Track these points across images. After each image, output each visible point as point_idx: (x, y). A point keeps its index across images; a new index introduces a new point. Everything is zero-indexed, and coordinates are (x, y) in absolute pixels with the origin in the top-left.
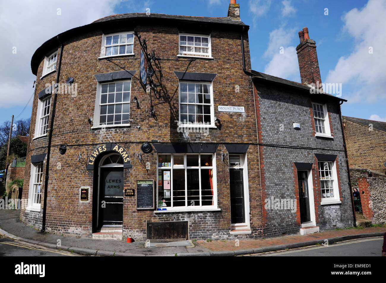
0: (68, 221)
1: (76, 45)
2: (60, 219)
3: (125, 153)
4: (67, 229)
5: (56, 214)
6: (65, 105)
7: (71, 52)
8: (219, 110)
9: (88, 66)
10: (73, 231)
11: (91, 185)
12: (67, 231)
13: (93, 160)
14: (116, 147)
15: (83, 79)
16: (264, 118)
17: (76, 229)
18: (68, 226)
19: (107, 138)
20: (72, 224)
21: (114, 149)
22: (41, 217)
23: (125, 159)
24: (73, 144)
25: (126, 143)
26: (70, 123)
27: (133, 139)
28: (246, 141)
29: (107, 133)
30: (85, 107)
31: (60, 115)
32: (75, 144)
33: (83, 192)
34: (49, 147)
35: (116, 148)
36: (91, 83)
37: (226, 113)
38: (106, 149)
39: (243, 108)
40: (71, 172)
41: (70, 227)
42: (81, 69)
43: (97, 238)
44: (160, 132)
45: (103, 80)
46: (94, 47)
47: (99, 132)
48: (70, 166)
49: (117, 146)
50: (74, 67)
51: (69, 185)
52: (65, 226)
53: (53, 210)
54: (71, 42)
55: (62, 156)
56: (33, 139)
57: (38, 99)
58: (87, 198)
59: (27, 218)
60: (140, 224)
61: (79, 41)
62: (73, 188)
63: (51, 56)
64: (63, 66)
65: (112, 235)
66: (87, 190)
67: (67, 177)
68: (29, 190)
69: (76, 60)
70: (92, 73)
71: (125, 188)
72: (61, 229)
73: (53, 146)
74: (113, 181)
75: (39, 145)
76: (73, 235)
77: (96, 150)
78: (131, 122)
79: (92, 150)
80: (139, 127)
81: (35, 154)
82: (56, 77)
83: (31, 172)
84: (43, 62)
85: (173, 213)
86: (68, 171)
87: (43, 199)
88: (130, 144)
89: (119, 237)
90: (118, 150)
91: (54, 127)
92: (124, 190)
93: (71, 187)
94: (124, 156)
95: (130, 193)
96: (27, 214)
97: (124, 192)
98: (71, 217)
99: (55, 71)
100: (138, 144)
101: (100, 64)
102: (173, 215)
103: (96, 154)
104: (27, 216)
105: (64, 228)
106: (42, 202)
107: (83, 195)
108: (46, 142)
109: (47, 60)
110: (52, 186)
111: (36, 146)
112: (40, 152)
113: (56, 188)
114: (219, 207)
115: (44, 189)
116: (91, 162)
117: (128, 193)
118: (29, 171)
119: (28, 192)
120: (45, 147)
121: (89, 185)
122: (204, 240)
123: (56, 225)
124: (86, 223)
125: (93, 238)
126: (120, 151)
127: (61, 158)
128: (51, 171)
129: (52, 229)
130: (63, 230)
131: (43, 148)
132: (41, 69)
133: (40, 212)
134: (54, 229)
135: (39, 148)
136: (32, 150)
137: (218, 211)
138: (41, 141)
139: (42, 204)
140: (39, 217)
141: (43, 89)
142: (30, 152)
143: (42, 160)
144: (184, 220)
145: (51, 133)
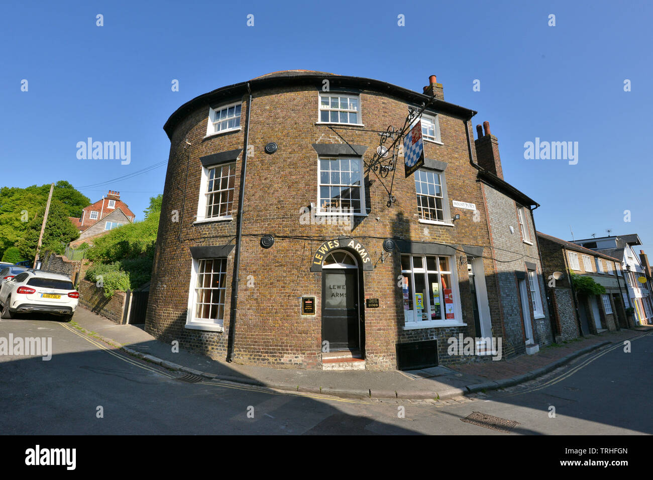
0: (280, 346)
1: (276, 100)
2: (264, 342)
3: (364, 250)
4: (279, 357)
5: (257, 335)
6: (265, 179)
7: (268, 107)
8: (454, 206)
9: (300, 131)
10: (291, 361)
11: (318, 293)
12: (279, 361)
13: (321, 259)
14: (351, 243)
15: (294, 147)
16: (491, 219)
17: (296, 357)
18: (281, 353)
19: (339, 230)
20: (287, 350)
21: (349, 245)
22: (224, 340)
23: (364, 260)
24: (285, 235)
25: (364, 237)
26: (276, 205)
27: (372, 234)
30: (302, 185)
31: (256, 192)
32: (290, 235)
33: (306, 302)
34: (237, 237)
35: (351, 244)
36: (308, 155)
37: (460, 209)
38: (338, 244)
39: (474, 205)
40: (285, 274)
41: (285, 355)
42: (288, 134)
43: (330, 369)
44: (401, 226)
45: (324, 152)
46: (307, 107)
48: (281, 266)
49: (352, 242)
50: (277, 129)
51: (282, 293)
52: (275, 353)
53: (250, 328)
54: (267, 95)
55: (265, 250)
56: (195, 222)
57: (201, 166)
58: (312, 311)
59: (187, 342)
60: (387, 346)
61: (280, 94)
62: (289, 296)
63: (220, 109)
64: (255, 125)
65: (351, 364)
66: (312, 300)
67: (278, 281)
68: (188, 298)
69: (279, 120)
70: (307, 142)
71: (366, 297)
72: (267, 357)
73: (247, 235)
74: (339, 287)
75: (214, 233)
76: (289, 366)
77: (325, 245)
78: (368, 212)
79: (318, 244)
80: (378, 218)
81: (203, 244)
82: (242, 139)
83: (191, 271)
84: (207, 115)
85: (422, 329)
86: (279, 272)
87: (229, 312)
88: (370, 239)
89: (360, 365)
90: (355, 246)
91: (247, 209)
92: (365, 300)
93: (285, 296)
94: (363, 255)
95: (374, 303)
96: (185, 335)
97: (365, 302)
98: (287, 340)
99: (239, 131)
100: (378, 240)
101: (318, 130)
102: (421, 333)
103: (324, 250)
104: (186, 338)
105: (273, 356)
106: (227, 318)
107: (308, 307)
108: (230, 229)
109: (212, 112)
110: (248, 293)
111: (205, 234)
112: (218, 243)
113: (255, 296)
114: (464, 322)
115: (230, 297)
116: (318, 260)
117: (371, 303)
118: (185, 270)
119: (187, 301)
120: (230, 236)
121: (315, 293)
122: (454, 364)
123: (257, 352)
124: (311, 347)
125: (324, 369)
126: (357, 248)
127: (263, 254)
128: (244, 272)
129: (249, 359)
130: (271, 360)
131: (224, 237)
132: (201, 123)
133: (220, 333)
134: (254, 359)
135: (214, 237)
136: (191, 240)
137: (464, 327)
138: (219, 228)
139: (225, 321)
140: (220, 340)
141: (213, 153)
142: (186, 241)
143: (225, 255)
144: (432, 338)
145: (238, 217)
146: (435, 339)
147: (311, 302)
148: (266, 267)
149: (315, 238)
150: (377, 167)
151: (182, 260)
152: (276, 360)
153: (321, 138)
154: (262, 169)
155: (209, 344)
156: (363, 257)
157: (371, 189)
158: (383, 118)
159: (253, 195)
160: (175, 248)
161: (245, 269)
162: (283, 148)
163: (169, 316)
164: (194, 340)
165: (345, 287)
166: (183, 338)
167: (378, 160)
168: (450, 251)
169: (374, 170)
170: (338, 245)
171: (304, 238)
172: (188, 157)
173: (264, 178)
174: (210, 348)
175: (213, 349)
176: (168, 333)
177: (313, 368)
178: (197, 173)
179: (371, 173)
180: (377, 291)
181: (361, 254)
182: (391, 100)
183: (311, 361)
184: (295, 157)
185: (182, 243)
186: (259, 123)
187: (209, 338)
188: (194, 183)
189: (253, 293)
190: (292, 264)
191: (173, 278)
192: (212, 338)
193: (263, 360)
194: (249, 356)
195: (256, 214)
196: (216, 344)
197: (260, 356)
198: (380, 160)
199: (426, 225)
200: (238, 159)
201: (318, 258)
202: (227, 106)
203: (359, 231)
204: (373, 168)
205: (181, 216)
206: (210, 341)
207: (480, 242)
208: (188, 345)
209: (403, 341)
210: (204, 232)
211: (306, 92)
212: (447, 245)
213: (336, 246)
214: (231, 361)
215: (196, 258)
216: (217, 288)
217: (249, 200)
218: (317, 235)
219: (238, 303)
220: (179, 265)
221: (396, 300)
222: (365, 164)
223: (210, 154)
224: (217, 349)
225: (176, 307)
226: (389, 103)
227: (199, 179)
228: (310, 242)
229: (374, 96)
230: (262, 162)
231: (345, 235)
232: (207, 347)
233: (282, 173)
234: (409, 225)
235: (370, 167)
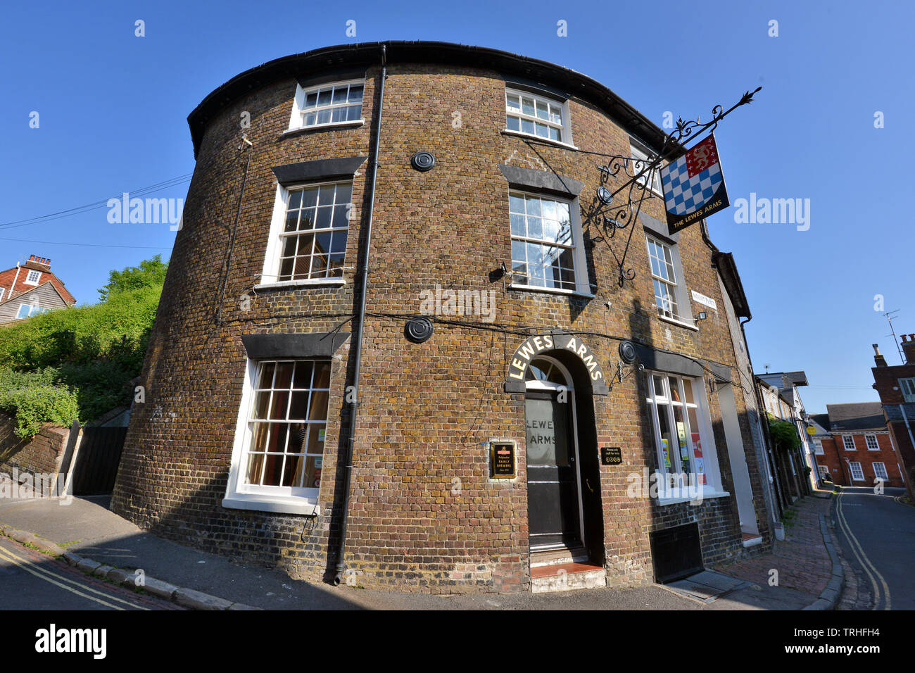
0: (447, 545)
1: (432, 84)
2: (412, 538)
3: (591, 357)
4: (445, 569)
5: (396, 522)
7: (416, 93)
8: (694, 299)
9: (476, 140)
10: (469, 576)
11: (518, 435)
12: (443, 578)
13: (523, 368)
14: (571, 342)
15: (467, 165)
17: (480, 568)
18: (448, 560)
19: (550, 317)
20: (462, 553)
21: (568, 347)
22: (319, 533)
23: (592, 374)
24: (454, 319)
25: (590, 335)
26: (434, 262)
27: (602, 329)
28: (726, 361)
29: (550, 306)
30: (482, 232)
31: (393, 237)
32: (464, 319)
33: (499, 452)
34: (356, 318)
35: (571, 344)
36: (490, 181)
37: (701, 305)
38: (551, 343)
39: (714, 301)
40: (455, 396)
41: (457, 564)
42: (454, 141)
43: (544, 589)
44: (639, 322)
45: (519, 180)
47: (531, 298)
48: (447, 378)
49: (573, 340)
50: (435, 131)
51: (449, 434)
52: (437, 560)
53: (380, 507)
54: (414, 72)
55: (415, 346)
56: (257, 286)
57: (276, 182)
58: (510, 471)
59: (225, 537)
60: (637, 537)
61: (438, 75)
62: (464, 440)
63: (317, 89)
64: (392, 119)
65: (581, 577)
66: (510, 448)
67: (440, 408)
68: (231, 440)
69: (437, 116)
70: (489, 159)
71: (601, 444)
72: (418, 571)
73: (376, 316)
74: (542, 425)
75: (301, 308)
76: (466, 587)
77: (528, 344)
78: (594, 290)
79: (515, 341)
80: (610, 304)
81: (275, 330)
82: (366, 139)
83: (242, 383)
84: (291, 95)
85: (679, 504)
86: (444, 391)
87: (333, 472)
88: (600, 339)
89: (595, 579)
90: (578, 349)
91: (376, 266)
92: (599, 449)
93: (456, 439)
94: (591, 366)
95: (613, 456)
96: (221, 522)
97: (600, 453)
98: (461, 531)
99: (359, 125)
100: (610, 340)
101: (506, 143)
102: (679, 509)
103: (527, 352)
104: (223, 530)
105: (433, 568)
106: (328, 485)
107: (501, 463)
108: (340, 302)
109: (300, 93)
110: (378, 432)
111: (280, 309)
112: (311, 328)
113: (393, 439)
114: (725, 489)
115: (337, 441)
116: (517, 371)
117: (609, 456)
118: (229, 381)
119: (230, 447)
120: (339, 315)
121: (513, 435)
122: (720, 564)
123: (397, 559)
124: (509, 545)
125: (535, 590)
126: (581, 351)
127: (411, 353)
128: (369, 388)
129: (379, 574)
130: (428, 575)
131: (324, 316)
132: (277, 109)
133: (312, 517)
134: (389, 574)
135: (301, 316)
136: (246, 320)
137: (725, 498)
138: (314, 298)
139: (324, 491)
140: (310, 533)
141: (302, 160)
142: (233, 324)
143: (326, 352)
144: (692, 519)
145: (358, 279)
146: (695, 520)
147: (508, 452)
148: (414, 379)
149: (511, 329)
150: (599, 219)
151: (222, 362)
152: (438, 576)
153: (512, 156)
154: (407, 197)
155: (283, 544)
156: (591, 370)
157: (595, 254)
158: (601, 144)
159: (389, 241)
160: (205, 337)
161: (372, 383)
162: (446, 164)
163: (181, 480)
164: (244, 532)
165: (552, 426)
166: (215, 529)
167: (599, 208)
168: (696, 370)
169: (597, 224)
170: (550, 346)
171: (491, 327)
172: (245, 167)
173: (410, 212)
174: (284, 551)
175: (291, 553)
176: (176, 517)
177: (514, 589)
178: (266, 194)
179: (592, 227)
180: (615, 434)
181: (588, 364)
182: (608, 121)
183: (509, 575)
184: (470, 182)
185: (222, 326)
186: (399, 116)
187: (283, 528)
188: (258, 212)
189: (388, 432)
190: (469, 375)
191: (197, 399)
192: (291, 530)
193: (411, 576)
194: (377, 569)
195: (394, 276)
196: (299, 542)
197: (404, 568)
198: (603, 208)
199: (668, 325)
200: (357, 174)
201: (518, 366)
202: (332, 86)
203: (582, 322)
204: (594, 220)
205: (224, 274)
206: (286, 537)
208: (227, 546)
209: (662, 526)
210: (278, 307)
211: (485, 79)
212: (694, 361)
213: (547, 346)
214: (338, 581)
215: (255, 359)
216: (302, 421)
217: (379, 249)
218: (514, 324)
219: (354, 452)
220: (213, 371)
221: (644, 450)
222: (583, 211)
223: (295, 161)
224: (302, 554)
225: (201, 460)
226: (606, 124)
227: (271, 206)
228: (501, 335)
229: (586, 108)
230: (406, 184)
231: (561, 327)
232: (277, 550)
233: (445, 206)
234: (649, 322)
235: (590, 216)
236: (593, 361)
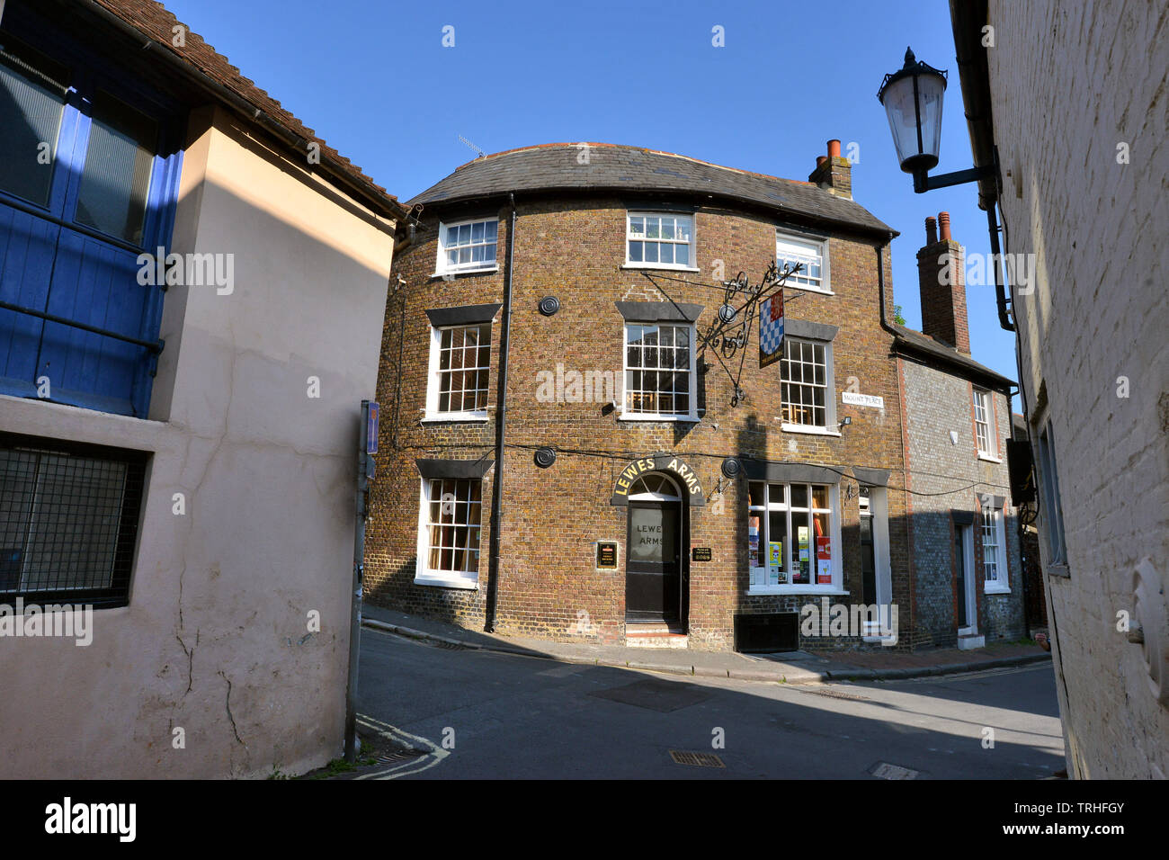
0: (566, 611)
1: (557, 223)
2: (542, 606)
3: (691, 474)
4: (564, 626)
5: (531, 595)
6: (540, 357)
7: (543, 235)
8: (844, 401)
9: (596, 279)
10: (581, 632)
11: (621, 537)
12: (563, 632)
13: (627, 486)
14: (672, 463)
15: (586, 306)
16: (912, 422)
17: (588, 628)
18: (567, 621)
19: (654, 443)
20: (576, 617)
21: (669, 467)
22: (480, 601)
23: (691, 489)
24: (573, 448)
25: (693, 455)
27: (705, 450)
28: (885, 463)
29: (654, 433)
31: (525, 378)
32: (580, 448)
33: (604, 550)
34: (498, 448)
35: (673, 465)
36: (609, 320)
37: (855, 407)
38: (653, 464)
39: (881, 398)
40: (572, 508)
41: (572, 624)
42: (576, 283)
43: (637, 645)
44: (752, 438)
45: (635, 315)
46: (607, 238)
47: (638, 427)
48: (567, 495)
49: (675, 461)
50: (558, 274)
51: (567, 536)
52: (558, 620)
53: (519, 585)
54: (541, 212)
55: (541, 470)
56: (424, 420)
57: (430, 325)
58: (613, 563)
59: (419, 604)
60: (721, 617)
61: (564, 212)
62: (578, 541)
63: (458, 224)
64: (522, 264)
65: (666, 640)
66: (613, 547)
67: (561, 517)
68: (416, 538)
69: (561, 258)
70: (607, 297)
71: (693, 545)
72: (545, 627)
73: (513, 446)
74: (651, 529)
75: (457, 440)
76: (578, 639)
77: (633, 466)
78: (701, 415)
79: (622, 464)
80: (716, 425)
81: (441, 456)
82: (501, 286)
83: (419, 496)
84: (435, 236)
85: (775, 596)
86: (562, 504)
87: (487, 561)
88: (701, 458)
89: (680, 642)
90: (678, 468)
91: (512, 406)
92: (691, 549)
93: (573, 540)
94: (690, 483)
95: (704, 555)
96: (414, 594)
97: (691, 552)
98: (575, 602)
99: (495, 272)
100: (714, 459)
101: (625, 279)
102: (774, 601)
103: (631, 473)
104: (416, 599)
105: (555, 625)
106: (484, 570)
107: (606, 557)
108: (486, 435)
109: (443, 230)
110: (516, 534)
111: (442, 440)
112: (466, 456)
113: (527, 539)
114: (846, 588)
115: (488, 540)
116: (622, 489)
117: (699, 555)
118: (409, 495)
119: (415, 543)
120: (485, 446)
121: (617, 537)
122: (823, 650)
123: (531, 619)
124: (610, 613)
125: (628, 645)
126: (682, 470)
127: (539, 476)
128: (510, 502)
129: (520, 628)
130: (552, 630)
131: (475, 446)
132: (424, 248)
133: (475, 591)
134: (526, 628)
135: (457, 446)
136: (418, 447)
137: (845, 596)
138: (466, 431)
139: (482, 573)
140: (474, 601)
141: (449, 306)
142: (408, 449)
143: (478, 475)
144: (792, 610)
145: (499, 416)
146: (795, 611)
147: (611, 550)
148: (542, 495)
149: (619, 455)
150: (718, 341)
151: (403, 479)
152: (559, 631)
153: (629, 292)
154: (535, 341)
155: (457, 608)
156: (690, 485)
157: (707, 378)
158: (732, 254)
159: (522, 383)
160: (387, 458)
161: (511, 498)
162: (569, 308)
163: (383, 566)
164: (431, 601)
165: (661, 529)
166: (411, 599)
167: (719, 329)
168: (830, 477)
169: (714, 346)
170: (652, 466)
171: (602, 454)
172: (403, 306)
173: (538, 355)
174: (458, 612)
175: (462, 613)
176: (382, 592)
177: (613, 643)
178: (422, 336)
179: (708, 350)
180: (709, 537)
181: (687, 481)
182: (746, 221)
183: (609, 634)
184: (589, 322)
185: (399, 451)
186: (528, 260)
187: (456, 598)
188: (417, 352)
189: (524, 534)
190: (583, 493)
191: (387, 507)
192: (461, 599)
193: (541, 630)
194: (519, 625)
195: (526, 413)
196: (467, 607)
197: (536, 625)
198: (724, 328)
199: (793, 435)
200: (494, 320)
201: (623, 484)
202: (471, 222)
203: (686, 444)
204: (711, 343)
205: (396, 406)
206: (459, 603)
207: (886, 462)
208: (420, 609)
209: (749, 611)
210: (440, 437)
211: (607, 210)
212: (826, 468)
213: (649, 467)
214: (493, 630)
215: (427, 478)
216: (464, 525)
217: (515, 390)
218: (621, 450)
219: (501, 548)
220: (397, 486)
221: (738, 551)
222: (700, 335)
223: (443, 307)
224: (470, 614)
225: (396, 552)
226: (743, 227)
227: (427, 347)
228: (610, 459)
229: (718, 217)
230: (535, 328)
231: (663, 450)
232: (453, 612)
233: (567, 348)
234: (766, 436)
235: (706, 340)
236: (693, 478)
